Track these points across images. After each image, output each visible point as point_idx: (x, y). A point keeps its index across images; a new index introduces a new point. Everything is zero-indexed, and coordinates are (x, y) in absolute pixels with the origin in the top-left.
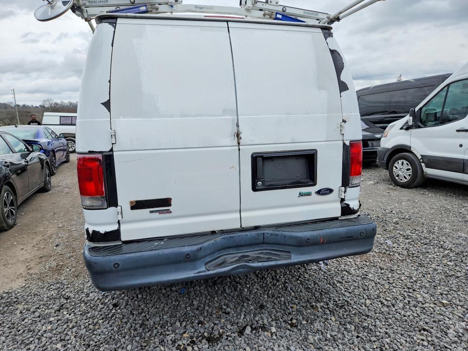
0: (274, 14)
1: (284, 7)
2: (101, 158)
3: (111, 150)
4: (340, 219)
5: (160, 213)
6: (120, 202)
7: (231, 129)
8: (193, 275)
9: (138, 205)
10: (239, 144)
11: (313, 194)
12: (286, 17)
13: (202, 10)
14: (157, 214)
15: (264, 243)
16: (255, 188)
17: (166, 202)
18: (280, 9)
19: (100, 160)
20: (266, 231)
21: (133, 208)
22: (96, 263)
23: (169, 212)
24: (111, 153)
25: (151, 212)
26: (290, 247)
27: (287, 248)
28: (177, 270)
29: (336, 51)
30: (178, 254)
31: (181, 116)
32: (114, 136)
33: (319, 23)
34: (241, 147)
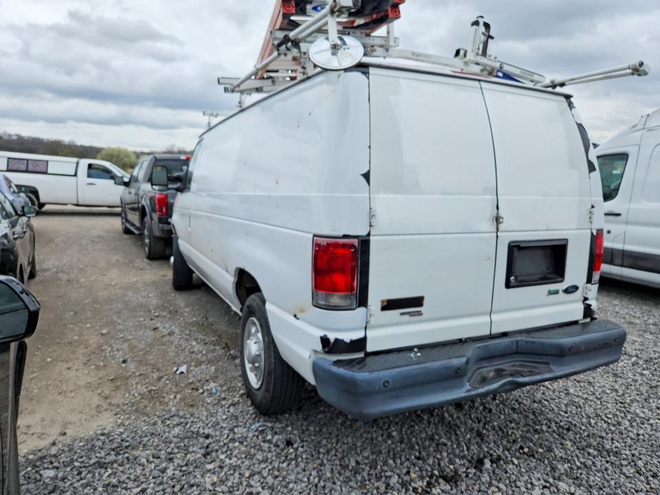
0: (495, 71)
1: (502, 63)
2: (356, 244)
3: (369, 234)
4: (580, 322)
5: (410, 316)
6: (370, 301)
7: (491, 212)
8: (463, 395)
9: (389, 305)
10: (498, 230)
11: (561, 292)
12: (507, 76)
13: (419, 58)
14: (406, 318)
15: (516, 353)
16: (508, 285)
17: (417, 302)
18: (497, 65)
19: (355, 247)
20: (519, 338)
21: (384, 308)
22: (363, 381)
23: (420, 314)
24: (367, 238)
25: (402, 314)
26: (549, 357)
27: (545, 359)
28: (445, 389)
29: (581, 125)
30: (447, 368)
31: (443, 193)
32: (371, 216)
33: (534, 85)
34: (499, 233)
